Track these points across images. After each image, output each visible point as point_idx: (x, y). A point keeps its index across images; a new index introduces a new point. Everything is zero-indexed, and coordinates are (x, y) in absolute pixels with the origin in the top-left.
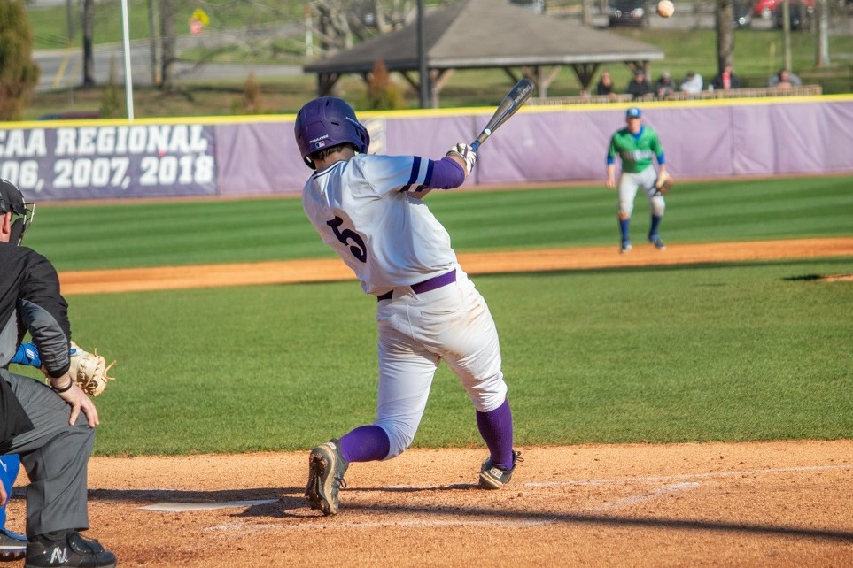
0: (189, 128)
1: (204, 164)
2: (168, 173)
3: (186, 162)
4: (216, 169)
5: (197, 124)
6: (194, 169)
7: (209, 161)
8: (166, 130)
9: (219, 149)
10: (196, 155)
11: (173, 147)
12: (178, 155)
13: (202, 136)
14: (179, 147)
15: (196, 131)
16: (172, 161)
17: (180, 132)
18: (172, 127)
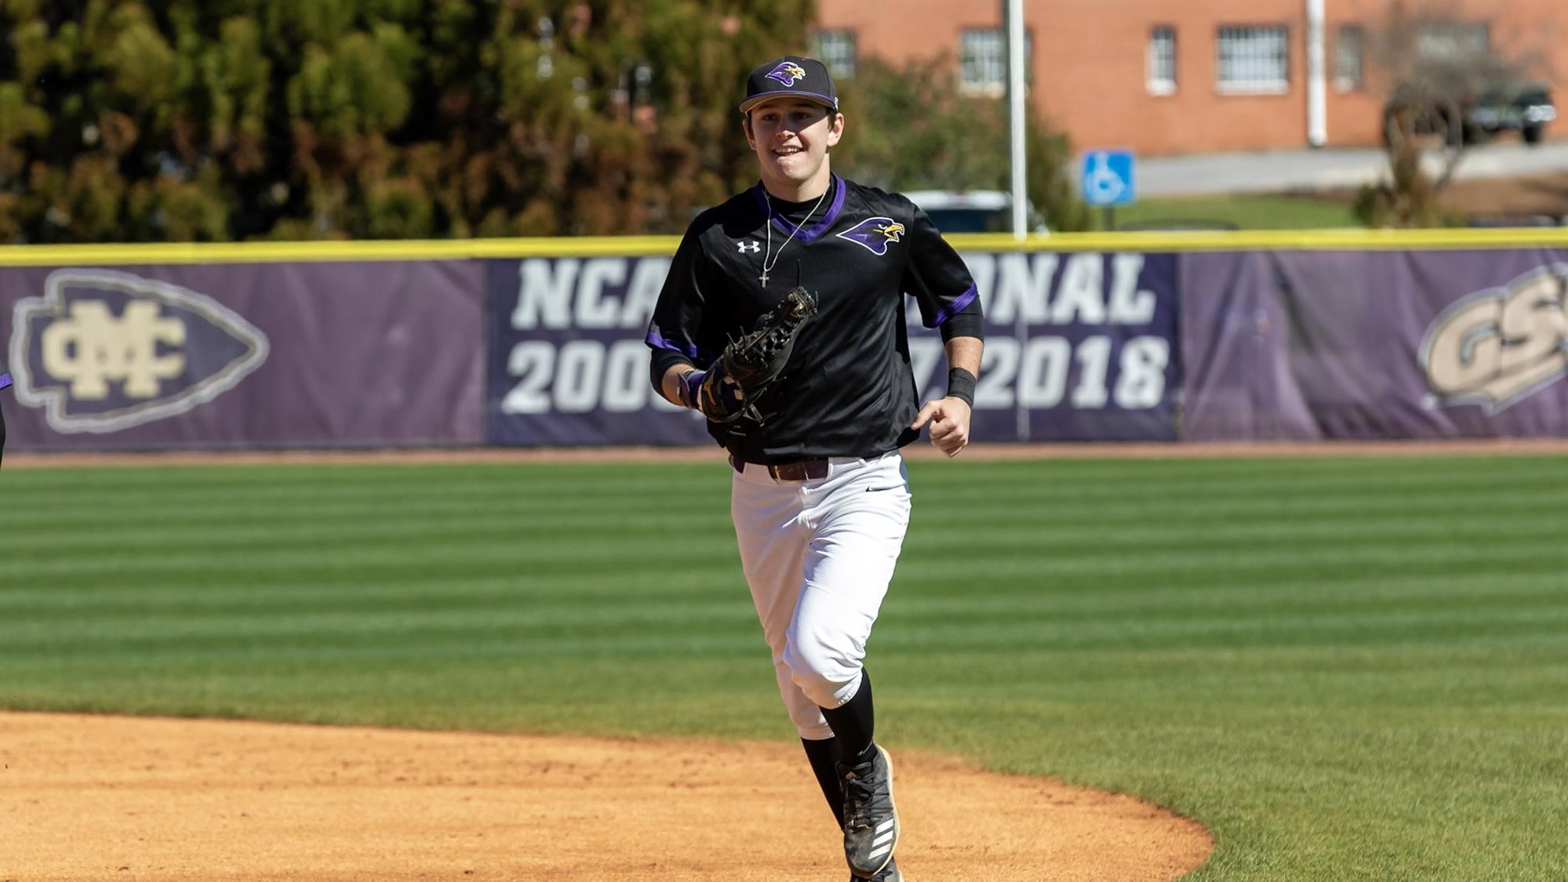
0: (1108, 259)
1: (1146, 359)
2: (1042, 381)
3: (1095, 352)
4: (1174, 375)
5: (1130, 251)
6: (1113, 372)
7: (1157, 350)
8: (1046, 265)
9: (1186, 322)
10: (1122, 334)
11: (1062, 313)
12: (1076, 332)
13: (1143, 282)
14: (1077, 312)
15: (1127, 269)
16: (1057, 350)
17: (1083, 272)
18: (1064, 258)
